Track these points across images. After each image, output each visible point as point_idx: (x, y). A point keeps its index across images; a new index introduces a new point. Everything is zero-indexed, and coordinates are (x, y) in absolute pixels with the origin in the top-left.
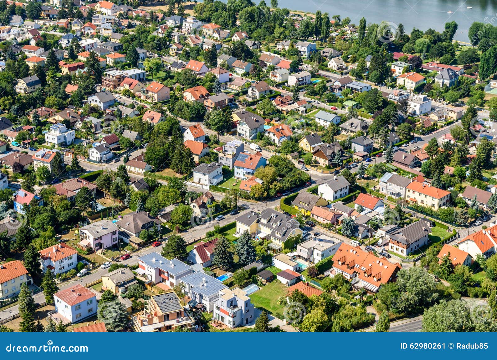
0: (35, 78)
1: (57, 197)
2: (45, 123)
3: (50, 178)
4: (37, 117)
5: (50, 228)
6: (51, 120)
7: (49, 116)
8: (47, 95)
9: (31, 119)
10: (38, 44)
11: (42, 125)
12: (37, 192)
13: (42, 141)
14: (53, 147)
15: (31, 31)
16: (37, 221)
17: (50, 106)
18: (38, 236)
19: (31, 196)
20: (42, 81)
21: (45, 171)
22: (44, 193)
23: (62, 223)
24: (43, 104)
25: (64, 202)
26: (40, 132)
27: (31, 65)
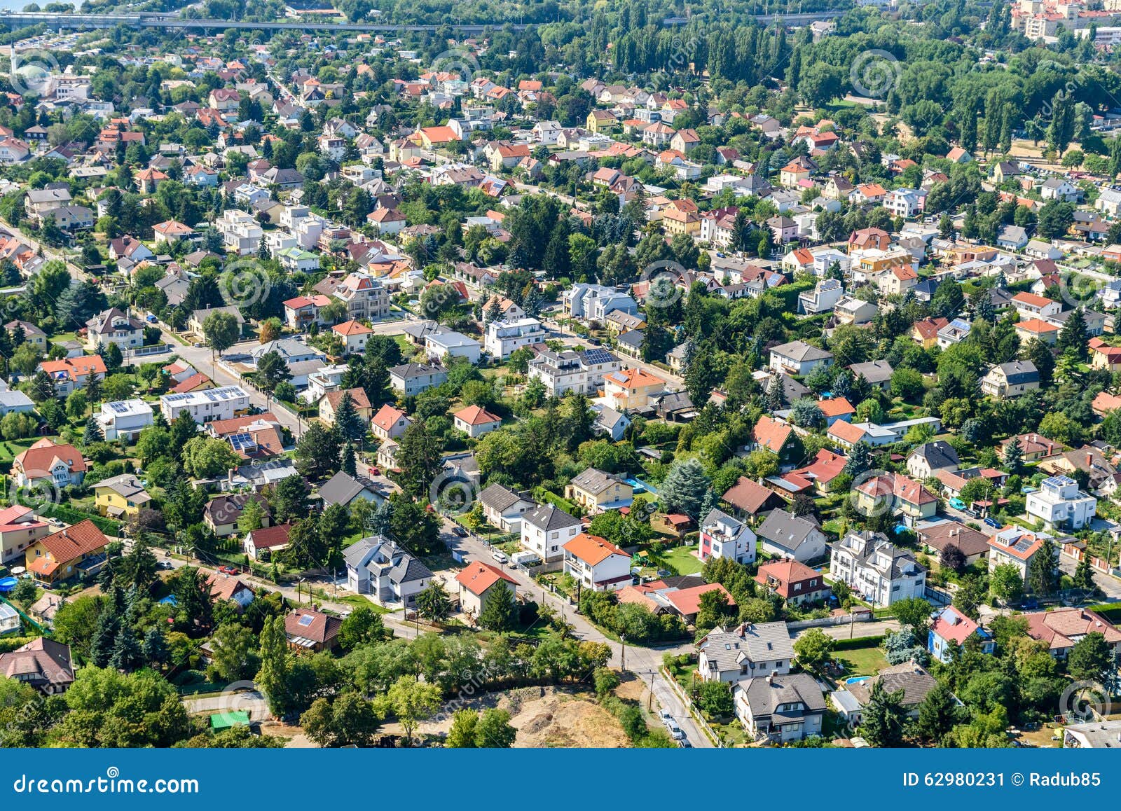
0: (1029, 367)
1: (1027, 642)
2: (1031, 471)
3: (1019, 597)
4: (1016, 452)
5: (998, 709)
6: (1046, 465)
7: (1045, 455)
8: (1048, 407)
9: (1002, 454)
10: (1049, 294)
11: (1023, 472)
12: (985, 621)
13: (1017, 509)
14: (1040, 526)
15: (1040, 264)
16: (973, 685)
17: (1051, 435)
18: (967, 720)
19: (969, 627)
20: (1044, 375)
21: (1012, 578)
22: (999, 626)
23: (1028, 704)
24: (1034, 428)
25: (1041, 657)
26: (1016, 488)
27: (1025, 337)
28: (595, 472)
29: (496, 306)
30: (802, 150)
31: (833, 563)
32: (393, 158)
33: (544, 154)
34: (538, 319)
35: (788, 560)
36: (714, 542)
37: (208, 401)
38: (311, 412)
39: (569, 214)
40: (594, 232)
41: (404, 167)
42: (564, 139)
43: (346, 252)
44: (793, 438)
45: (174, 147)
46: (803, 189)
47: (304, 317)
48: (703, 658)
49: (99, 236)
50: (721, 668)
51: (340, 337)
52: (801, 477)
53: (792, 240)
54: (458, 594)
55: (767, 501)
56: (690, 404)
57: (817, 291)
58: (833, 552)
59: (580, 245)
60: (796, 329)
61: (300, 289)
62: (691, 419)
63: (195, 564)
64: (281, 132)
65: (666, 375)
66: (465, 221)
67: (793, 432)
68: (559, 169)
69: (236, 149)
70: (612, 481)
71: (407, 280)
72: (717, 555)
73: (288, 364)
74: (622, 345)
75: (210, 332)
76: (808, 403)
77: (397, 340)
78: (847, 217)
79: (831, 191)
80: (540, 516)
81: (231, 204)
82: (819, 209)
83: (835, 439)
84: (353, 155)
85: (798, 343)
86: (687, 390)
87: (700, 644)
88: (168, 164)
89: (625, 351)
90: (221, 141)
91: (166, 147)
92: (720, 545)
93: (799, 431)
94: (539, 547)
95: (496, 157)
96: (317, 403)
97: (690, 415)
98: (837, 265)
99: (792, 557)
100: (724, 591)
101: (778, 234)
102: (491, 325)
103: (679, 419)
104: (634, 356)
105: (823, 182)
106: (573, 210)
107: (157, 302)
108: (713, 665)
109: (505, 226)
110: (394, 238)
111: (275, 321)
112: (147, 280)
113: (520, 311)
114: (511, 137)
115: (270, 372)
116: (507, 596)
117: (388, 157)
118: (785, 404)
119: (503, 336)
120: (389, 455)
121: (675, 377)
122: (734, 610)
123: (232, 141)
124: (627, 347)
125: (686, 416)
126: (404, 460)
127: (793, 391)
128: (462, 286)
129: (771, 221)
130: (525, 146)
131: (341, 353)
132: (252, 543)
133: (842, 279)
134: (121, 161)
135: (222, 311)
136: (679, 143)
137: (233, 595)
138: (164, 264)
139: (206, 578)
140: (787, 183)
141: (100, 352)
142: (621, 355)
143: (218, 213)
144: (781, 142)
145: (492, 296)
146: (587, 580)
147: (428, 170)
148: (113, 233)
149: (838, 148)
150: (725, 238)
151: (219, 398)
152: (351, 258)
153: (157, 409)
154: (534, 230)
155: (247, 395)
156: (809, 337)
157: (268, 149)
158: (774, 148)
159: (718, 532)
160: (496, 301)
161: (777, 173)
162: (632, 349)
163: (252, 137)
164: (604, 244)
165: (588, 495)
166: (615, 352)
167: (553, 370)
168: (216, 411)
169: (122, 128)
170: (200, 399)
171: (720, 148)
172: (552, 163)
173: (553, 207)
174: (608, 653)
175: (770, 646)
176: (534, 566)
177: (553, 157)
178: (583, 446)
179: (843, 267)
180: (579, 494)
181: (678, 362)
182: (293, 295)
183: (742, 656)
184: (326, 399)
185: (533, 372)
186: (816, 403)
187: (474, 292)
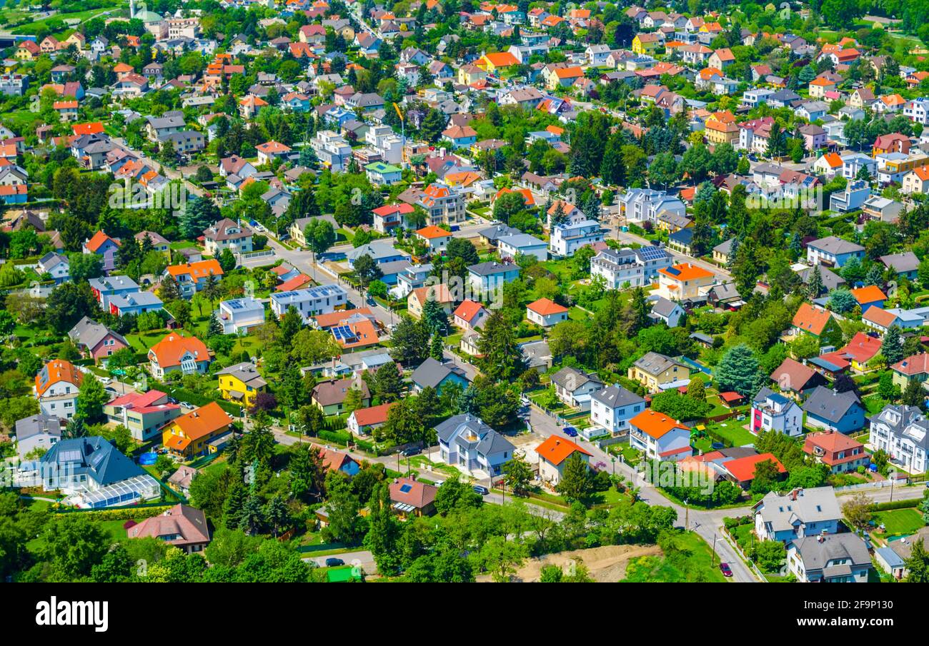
28: (654, 356)
29: (560, 209)
30: (827, 65)
31: (872, 434)
32: (461, 82)
33: (595, 74)
34: (597, 220)
35: (832, 432)
36: (764, 416)
37: (312, 298)
38: (400, 306)
39: (621, 128)
40: (643, 142)
41: (472, 89)
42: (613, 61)
43: (425, 165)
44: (831, 323)
45: (271, 77)
46: (830, 100)
47: (390, 225)
48: (759, 520)
49: (211, 157)
50: (775, 529)
51: (423, 240)
52: (841, 357)
53: (822, 146)
54: (538, 464)
55: (811, 380)
56: (737, 294)
57: (848, 191)
58: (872, 425)
59: (632, 153)
60: (831, 225)
61: (387, 198)
62: (739, 307)
63: (305, 440)
64: (363, 61)
65: (714, 269)
66: (528, 136)
67: (832, 317)
68: (609, 88)
69: (325, 78)
70: (669, 363)
71: (479, 190)
72: (768, 428)
73: (379, 265)
74: (673, 243)
75: (310, 237)
76: (844, 292)
77: (473, 242)
78: (871, 123)
79: (855, 101)
80: (607, 395)
81: (322, 125)
82: (845, 118)
83: (869, 323)
84: (427, 79)
85: (833, 238)
86: (734, 281)
87: (756, 507)
88: (266, 92)
89: (676, 248)
90: (311, 71)
91: (263, 77)
92: (770, 419)
93: (838, 317)
94: (608, 422)
95: (552, 78)
96: (406, 298)
97: (737, 304)
98: (865, 167)
99: (835, 429)
100: (774, 460)
101: (810, 142)
102: (556, 228)
103: (727, 306)
104: (684, 252)
105: (847, 94)
106: (624, 123)
107: (262, 213)
108: (768, 526)
109: (563, 138)
110: (467, 153)
111: (365, 228)
112: (254, 193)
113: (580, 215)
114: (565, 60)
115: (364, 272)
116: (582, 467)
117: (457, 80)
118: (823, 291)
119: (567, 237)
120: (472, 343)
121: (722, 270)
122: (785, 476)
123: (320, 71)
124: (678, 245)
125: (734, 305)
126: (485, 347)
127: (830, 280)
128: (528, 192)
129: (802, 129)
130: (578, 69)
131: (423, 254)
132: (355, 421)
133: (869, 180)
134: (226, 90)
135: (320, 219)
136: (716, 62)
137: (341, 467)
138: (268, 179)
139: (318, 452)
140: (816, 95)
141: (217, 256)
142: (673, 251)
143: (312, 134)
144: (807, 59)
145: (555, 202)
146: (652, 452)
147: (494, 91)
148: (221, 154)
149: (859, 63)
150: (761, 146)
151: (321, 296)
152: (430, 171)
153: (267, 305)
154: (590, 142)
155: (345, 292)
156: (842, 234)
157: (353, 78)
158: (802, 64)
159: (768, 407)
160: (559, 206)
161: (806, 86)
162: (682, 247)
163: (338, 67)
164: (654, 153)
165: (649, 376)
166: (667, 249)
167: (613, 266)
168: (319, 306)
169: (226, 62)
170: (304, 296)
171: (753, 65)
172: (603, 82)
173: (606, 123)
174: (673, 515)
175: (819, 508)
176: (603, 440)
177: (604, 76)
178: (643, 332)
179: (870, 169)
180: (641, 375)
181: (724, 257)
182: (380, 204)
183: (795, 518)
184: (414, 295)
185: (595, 269)
186: (851, 291)
187: (539, 198)
